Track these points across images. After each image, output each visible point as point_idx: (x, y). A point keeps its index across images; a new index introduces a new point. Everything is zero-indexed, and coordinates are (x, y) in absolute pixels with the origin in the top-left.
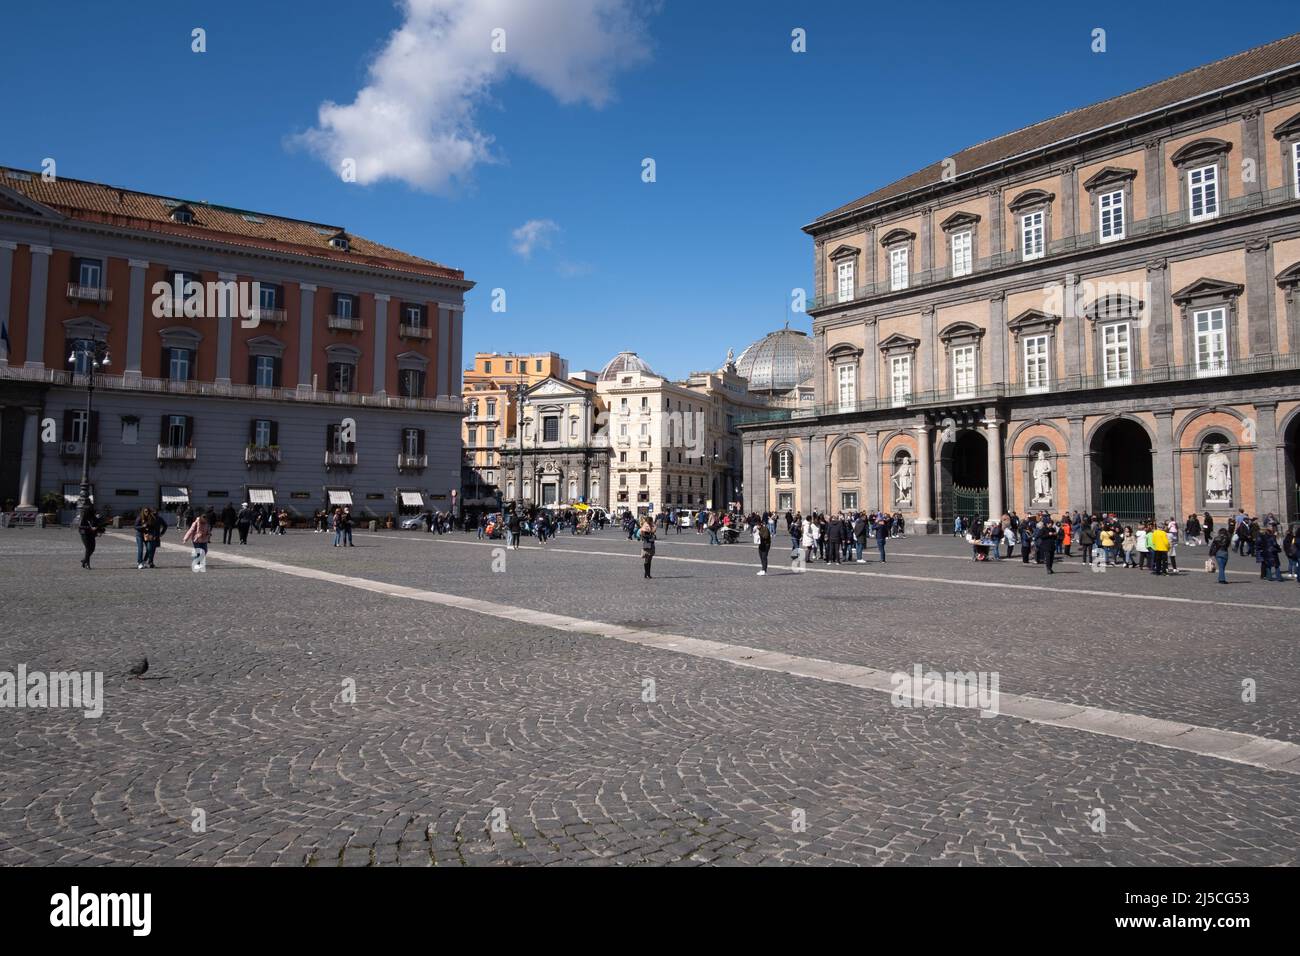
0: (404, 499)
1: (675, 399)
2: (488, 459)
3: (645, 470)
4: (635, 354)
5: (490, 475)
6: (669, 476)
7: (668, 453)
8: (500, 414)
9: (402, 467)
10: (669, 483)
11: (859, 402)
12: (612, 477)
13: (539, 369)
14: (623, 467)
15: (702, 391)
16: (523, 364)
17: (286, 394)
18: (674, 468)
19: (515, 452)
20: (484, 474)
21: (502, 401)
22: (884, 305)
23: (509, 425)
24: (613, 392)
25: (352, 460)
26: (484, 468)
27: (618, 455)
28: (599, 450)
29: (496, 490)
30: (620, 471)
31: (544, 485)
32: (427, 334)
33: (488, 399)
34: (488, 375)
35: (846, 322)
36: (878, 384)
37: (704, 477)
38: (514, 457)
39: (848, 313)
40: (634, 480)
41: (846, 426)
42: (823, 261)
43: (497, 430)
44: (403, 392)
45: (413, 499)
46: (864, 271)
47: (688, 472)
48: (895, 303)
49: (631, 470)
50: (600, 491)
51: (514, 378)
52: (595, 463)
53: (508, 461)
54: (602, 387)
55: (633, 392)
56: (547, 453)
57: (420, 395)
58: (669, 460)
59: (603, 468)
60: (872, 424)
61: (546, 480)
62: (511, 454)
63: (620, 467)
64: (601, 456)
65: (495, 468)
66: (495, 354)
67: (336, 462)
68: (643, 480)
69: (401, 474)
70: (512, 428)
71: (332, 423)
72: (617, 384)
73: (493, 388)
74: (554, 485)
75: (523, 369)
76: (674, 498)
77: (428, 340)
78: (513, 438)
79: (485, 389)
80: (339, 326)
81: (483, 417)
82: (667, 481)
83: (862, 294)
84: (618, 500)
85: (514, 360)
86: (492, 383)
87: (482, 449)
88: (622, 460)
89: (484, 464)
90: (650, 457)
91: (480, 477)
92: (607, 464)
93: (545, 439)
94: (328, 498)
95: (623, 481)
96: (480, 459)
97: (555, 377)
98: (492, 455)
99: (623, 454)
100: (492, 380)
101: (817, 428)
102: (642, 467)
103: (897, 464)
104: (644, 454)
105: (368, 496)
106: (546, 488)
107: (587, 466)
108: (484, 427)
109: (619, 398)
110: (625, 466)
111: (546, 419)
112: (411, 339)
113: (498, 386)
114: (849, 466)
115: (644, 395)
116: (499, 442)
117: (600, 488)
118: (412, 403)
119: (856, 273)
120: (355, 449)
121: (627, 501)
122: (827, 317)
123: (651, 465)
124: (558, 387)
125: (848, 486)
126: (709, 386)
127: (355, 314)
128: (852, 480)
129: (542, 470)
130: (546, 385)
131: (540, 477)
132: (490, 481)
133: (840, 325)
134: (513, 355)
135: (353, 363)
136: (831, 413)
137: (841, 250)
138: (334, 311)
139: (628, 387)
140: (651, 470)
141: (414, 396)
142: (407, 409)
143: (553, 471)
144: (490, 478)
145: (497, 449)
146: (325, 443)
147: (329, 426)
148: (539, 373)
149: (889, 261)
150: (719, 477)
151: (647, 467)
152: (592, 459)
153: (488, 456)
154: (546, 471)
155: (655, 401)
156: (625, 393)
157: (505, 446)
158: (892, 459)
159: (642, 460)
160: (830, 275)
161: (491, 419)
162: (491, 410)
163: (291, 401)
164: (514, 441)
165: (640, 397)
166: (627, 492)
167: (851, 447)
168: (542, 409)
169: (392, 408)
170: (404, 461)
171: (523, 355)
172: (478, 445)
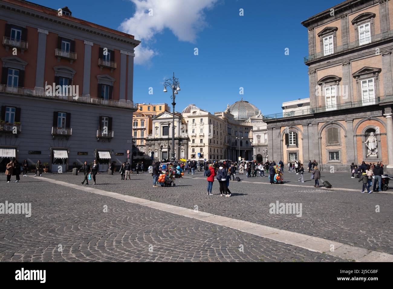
0: (99, 155)
1: (212, 119)
2: (141, 143)
3: (202, 146)
4: (195, 105)
5: (142, 149)
6: (211, 149)
7: (211, 140)
8: (146, 126)
9: (99, 137)
10: (211, 151)
11: (338, 105)
12: (189, 149)
13: (160, 109)
14: (194, 145)
15: (221, 117)
16: (154, 108)
17: (27, 92)
18: (213, 146)
19: (152, 140)
20: (140, 148)
21: (147, 120)
22: (356, 54)
23: (149, 130)
24: (189, 117)
25: (69, 132)
26: (140, 146)
27: (192, 141)
28: (184, 139)
29: (144, 154)
30: (192, 147)
31: (163, 152)
32: (114, 65)
33: (141, 120)
34: (141, 112)
35: (329, 65)
36: (352, 95)
37: (222, 149)
38: (151, 141)
39: (331, 61)
40: (197, 150)
41: (331, 118)
42: (314, 37)
43: (145, 132)
44: (100, 96)
45: (105, 155)
46: (340, 38)
47: (217, 147)
48: (363, 51)
49: (196, 146)
50: (185, 154)
51: (151, 112)
52: (182, 144)
53: (149, 143)
54: (185, 115)
55: (197, 117)
56: (164, 140)
57: (110, 98)
58: (211, 143)
59: (185, 146)
60: (349, 116)
61: (163, 150)
62: (150, 140)
63: (192, 145)
64: (185, 141)
65: (144, 146)
66: (144, 104)
67: (58, 133)
68: (201, 150)
69: (98, 141)
70: (150, 131)
71: (56, 111)
72: (191, 114)
73: (143, 116)
74: (167, 152)
75: (154, 110)
76: (212, 157)
77: (114, 69)
78: (151, 135)
79: (140, 116)
80: (62, 55)
81: (139, 126)
82: (210, 150)
83: (340, 49)
84: (192, 158)
85: (151, 106)
86: (143, 115)
87: (139, 139)
88: (193, 142)
89: (140, 144)
90: (204, 141)
91: (138, 149)
92: (187, 144)
93: (163, 135)
94: (53, 154)
95: (193, 151)
96: (138, 143)
97: (167, 111)
98: (143, 141)
99: (193, 140)
100: (143, 113)
101: (312, 119)
102: (200, 145)
103: (366, 136)
104: (201, 140)
105: (78, 153)
106: (164, 153)
107: (179, 144)
108: (140, 130)
109: (192, 119)
110: (195, 145)
111: (163, 127)
112: (105, 68)
113: (145, 116)
114: (333, 137)
115: (202, 118)
116: (145, 136)
117: (185, 153)
118: (105, 102)
119: (335, 41)
120: (71, 126)
121: (195, 158)
122: (317, 64)
123: (204, 144)
124: (168, 115)
125: (333, 148)
126: (223, 116)
127: (73, 49)
128: (336, 145)
129: (162, 146)
130: (164, 115)
131: (161, 149)
132: (142, 151)
133: (326, 67)
134: (151, 104)
135: (70, 78)
136: (321, 111)
137: (325, 30)
138: (59, 46)
139: (195, 115)
140: (204, 146)
141: (107, 99)
142: (102, 105)
143: (166, 147)
144: (142, 150)
145: (145, 139)
146: (52, 122)
147: (54, 112)
148: (161, 111)
149: (358, 31)
150: (226, 149)
151: (203, 145)
152: (181, 142)
153: (141, 141)
154: (163, 147)
155: (206, 120)
156: (194, 117)
157: (148, 138)
158: (364, 134)
159: (201, 142)
160: (318, 44)
161: (142, 128)
162: (143, 124)
163: (30, 96)
164: (151, 136)
165: (200, 119)
166: (195, 155)
167: (334, 128)
168: (162, 123)
169: (93, 104)
170: (100, 134)
171: (154, 104)
172: (138, 137)
